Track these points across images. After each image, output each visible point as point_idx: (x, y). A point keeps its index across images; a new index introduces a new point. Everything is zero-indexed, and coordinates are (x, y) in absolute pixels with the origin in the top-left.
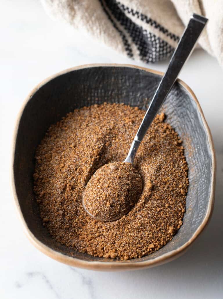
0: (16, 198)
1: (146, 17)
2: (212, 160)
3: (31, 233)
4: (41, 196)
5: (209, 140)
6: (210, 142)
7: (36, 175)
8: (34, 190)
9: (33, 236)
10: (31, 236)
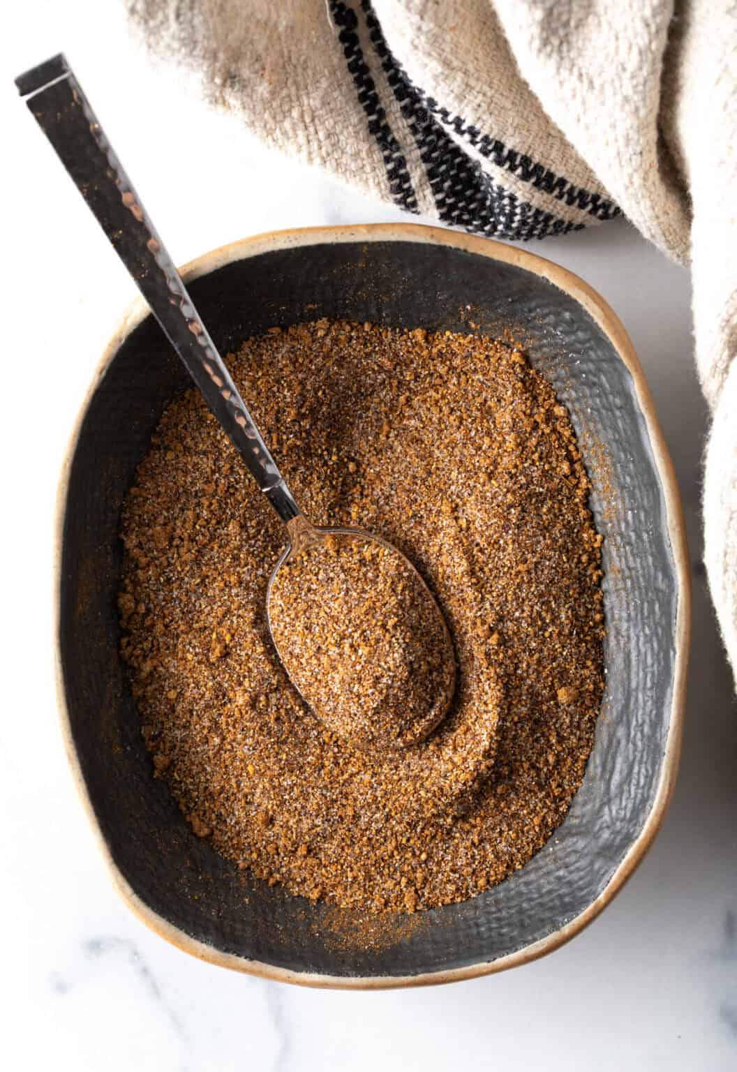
0: (73, 753)
1: (499, 147)
2: (679, 597)
3: (121, 879)
4: (144, 675)
5: (671, 521)
6: (674, 529)
7: (126, 601)
8: (122, 652)
9: (129, 890)
10: (124, 892)
